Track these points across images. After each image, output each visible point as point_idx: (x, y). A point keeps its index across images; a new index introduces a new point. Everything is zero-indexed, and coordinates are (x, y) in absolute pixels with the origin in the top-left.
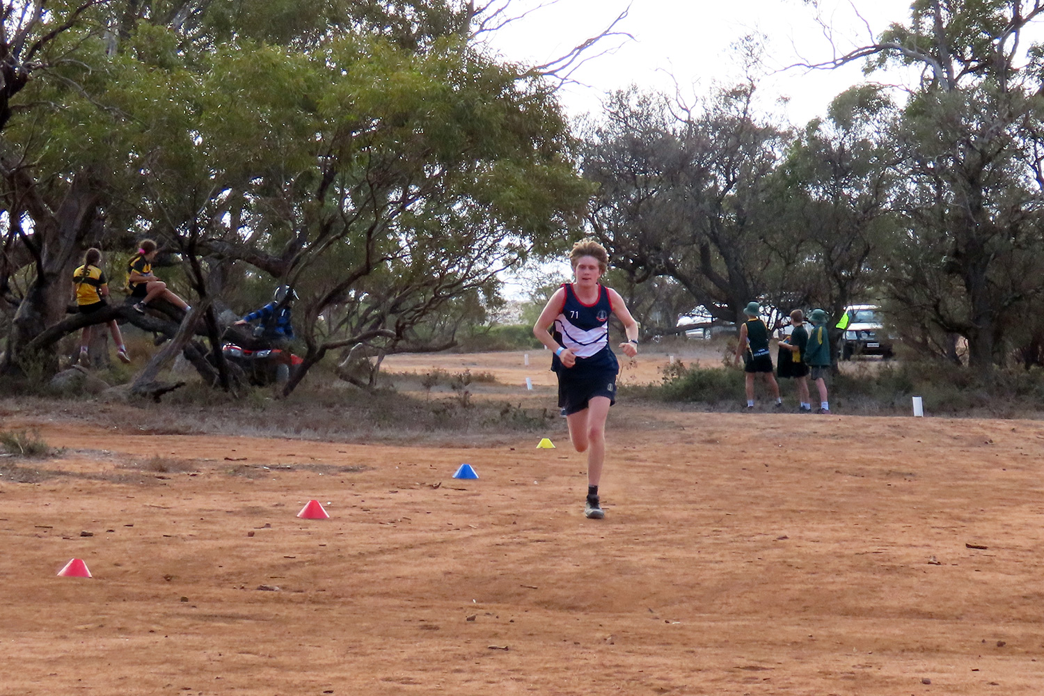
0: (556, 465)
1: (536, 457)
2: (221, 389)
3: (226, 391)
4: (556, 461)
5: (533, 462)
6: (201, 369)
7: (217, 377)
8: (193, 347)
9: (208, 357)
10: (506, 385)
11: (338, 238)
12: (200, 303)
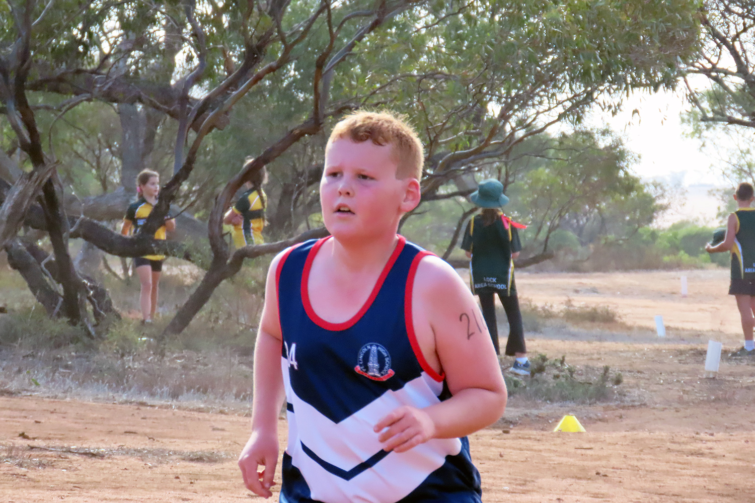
0: (564, 460)
1: (537, 446)
2: (65, 319)
3: (74, 324)
4: (568, 454)
5: (528, 454)
6: (36, 285)
7: (61, 299)
8: (24, 248)
9: (47, 265)
10: (630, 328)
11: (271, 70)
12: (32, 174)
